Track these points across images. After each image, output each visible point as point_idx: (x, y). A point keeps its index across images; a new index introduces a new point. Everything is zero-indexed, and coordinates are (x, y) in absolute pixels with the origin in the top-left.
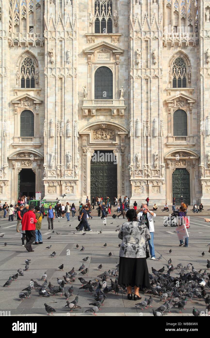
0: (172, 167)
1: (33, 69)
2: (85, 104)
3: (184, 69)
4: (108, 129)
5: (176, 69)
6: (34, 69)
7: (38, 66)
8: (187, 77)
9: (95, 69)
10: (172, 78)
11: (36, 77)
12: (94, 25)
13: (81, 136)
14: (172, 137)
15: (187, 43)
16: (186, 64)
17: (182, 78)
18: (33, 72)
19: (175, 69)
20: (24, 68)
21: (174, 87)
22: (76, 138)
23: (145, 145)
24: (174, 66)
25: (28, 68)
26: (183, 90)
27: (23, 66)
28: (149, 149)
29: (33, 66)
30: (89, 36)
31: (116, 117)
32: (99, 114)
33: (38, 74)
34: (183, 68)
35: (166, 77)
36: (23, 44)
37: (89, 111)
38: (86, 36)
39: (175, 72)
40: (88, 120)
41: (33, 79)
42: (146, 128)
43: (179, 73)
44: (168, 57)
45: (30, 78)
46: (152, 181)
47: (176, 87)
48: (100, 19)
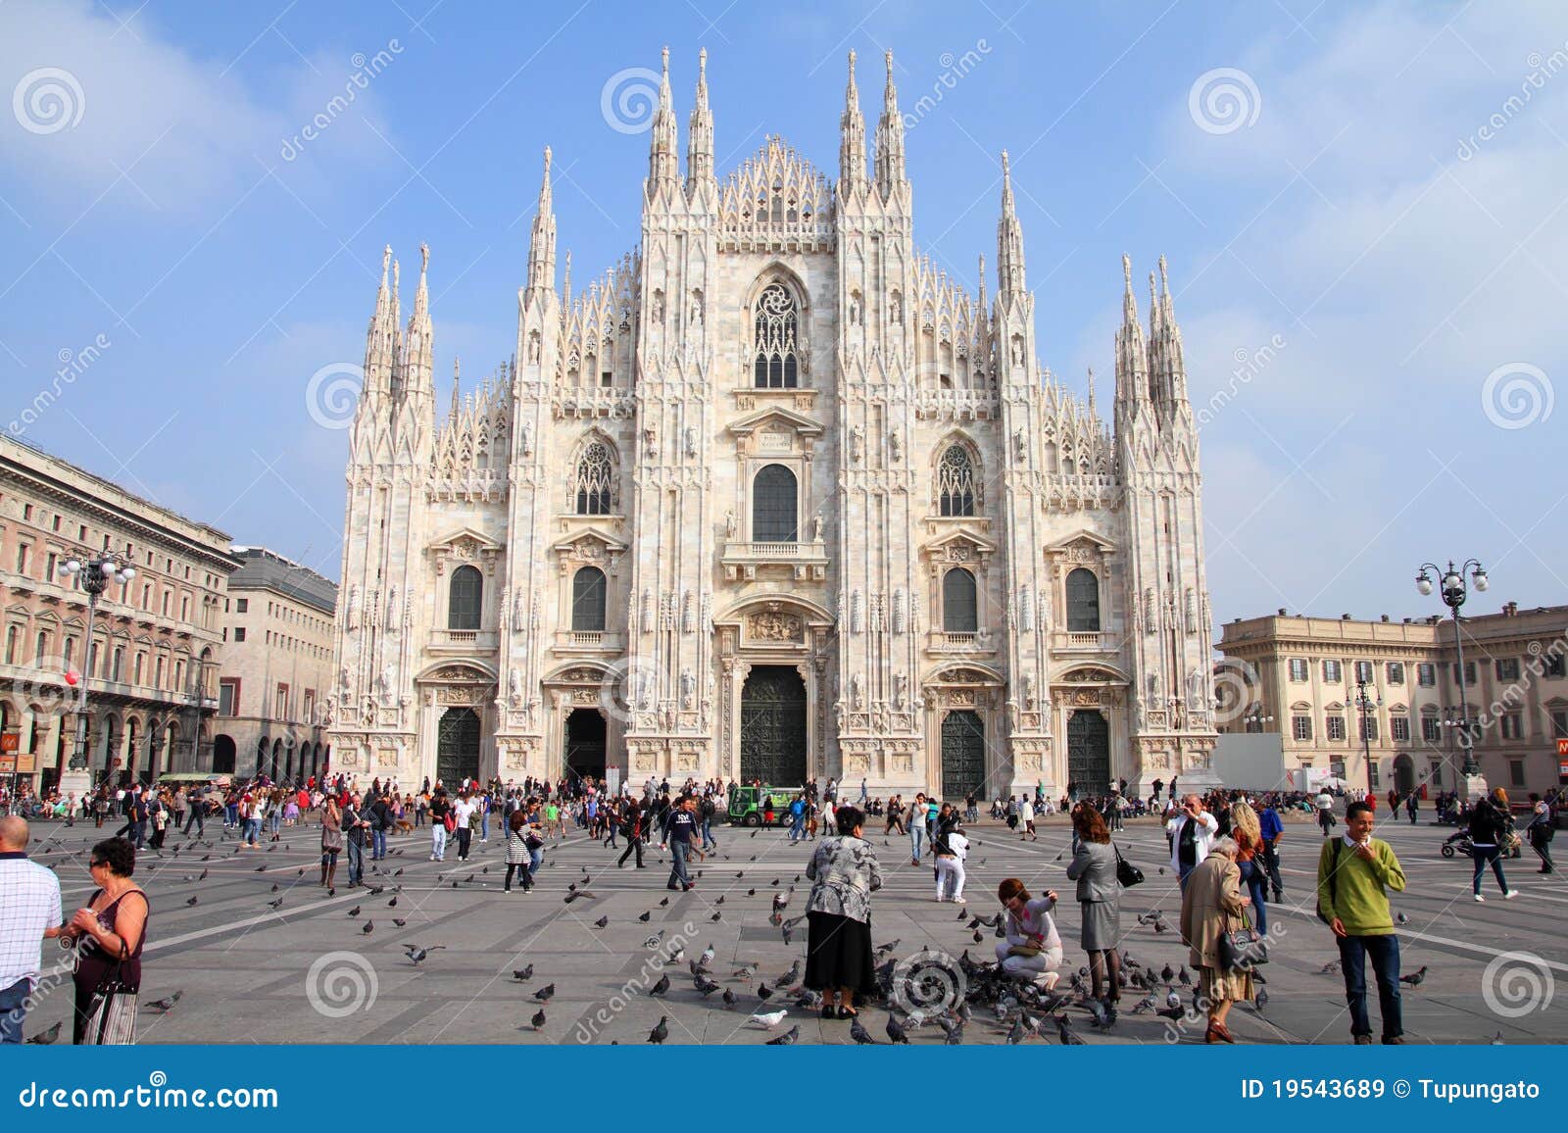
0: (941, 708)
1: (606, 470)
2: (730, 554)
3: (967, 473)
4: (786, 615)
5: (948, 471)
6: (609, 469)
7: (618, 464)
8: (973, 492)
9: (755, 470)
10: (940, 492)
11: (613, 488)
12: (753, 369)
13: (718, 629)
14: (942, 634)
15: (973, 414)
16: (972, 460)
17: (963, 492)
18: (606, 477)
19: (945, 473)
20: (587, 468)
21: (943, 514)
22: (708, 637)
23: (876, 653)
24: (944, 465)
25: (595, 469)
26: (965, 522)
27: (584, 463)
28: (885, 663)
29: (607, 463)
30: (742, 393)
31: (805, 584)
32: (764, 578)
33: (618, 482)
34: (964, 471)
35: (924, 490)
36: (587, 412)
37: (740, 570)
38: (735, 395)
39: (945, 479)
40: (737, 592)
41: (606, 495)
42: (876, 612)
43: (956, 483)
44: (929, 445)
45: (599, 490)
46: (892, 742)
47: (948, 514)
48: (769, 356)
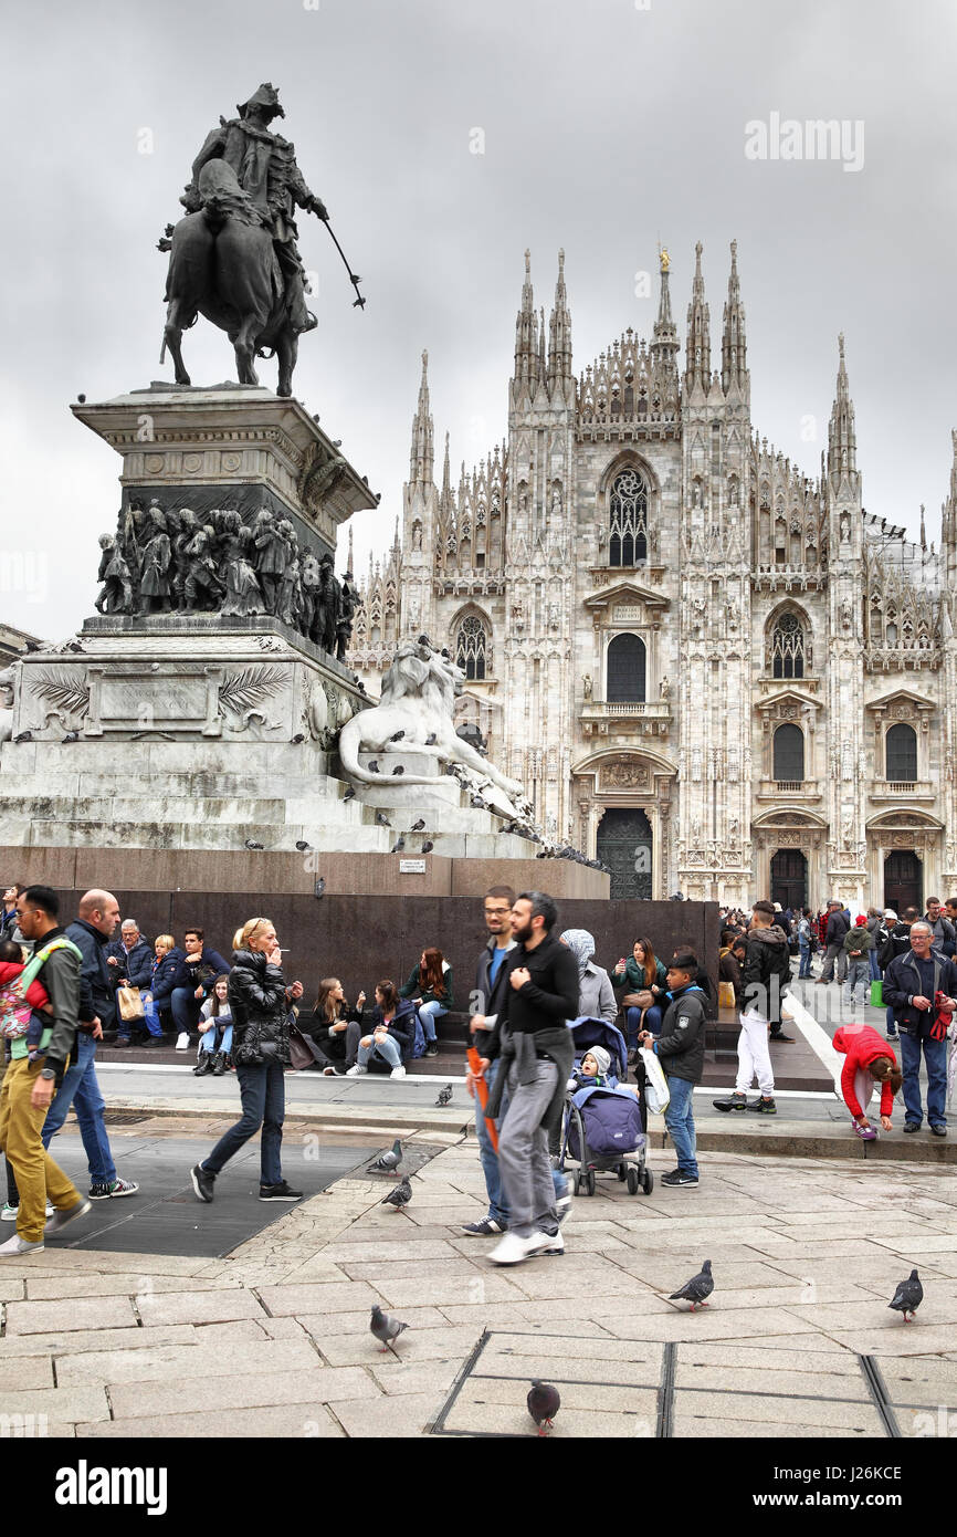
0: (771, 848)
1: (481, 640)
2: (587, 713)
3: (799, 638)
4: (635, 765)
5: (781, 637)
6: (484, 639)
7: (491, 635)
8: (804, 655)
9: (609, 638)
10: (773, 655)
11: (487, 656)
12: (608, 549)
13: (576, 779)
14: (771, 782)
15: (804, 584)
16: (803, 626)
17: (794, 656)
18: (481, 646)
19: (778, 639)
20: (464, 639)
21: (776, 677)
22: (567, 784)
23: (711, 799)
24: (778, 632)
25: (471, 639)
26: (795, 683)
27: (462, 634)
28: (719, 807)
29: (481, 634)
30: (598, 571)
31: (653, 738)
32: (616, 733)
33: (490, 651)
34: (796, 637)
35: (759, 655)
36: (463, 591)
37: (595, 727)
38: (593, 572)
39: (778, 644)
40: (593, 746)
41: (481, 662)
42: (712, 763)
43: (789, 647)
44: (764, 614)
45: (476, 658)
46: (723, 876)
47: (780, 676)
48: (622, 535)
